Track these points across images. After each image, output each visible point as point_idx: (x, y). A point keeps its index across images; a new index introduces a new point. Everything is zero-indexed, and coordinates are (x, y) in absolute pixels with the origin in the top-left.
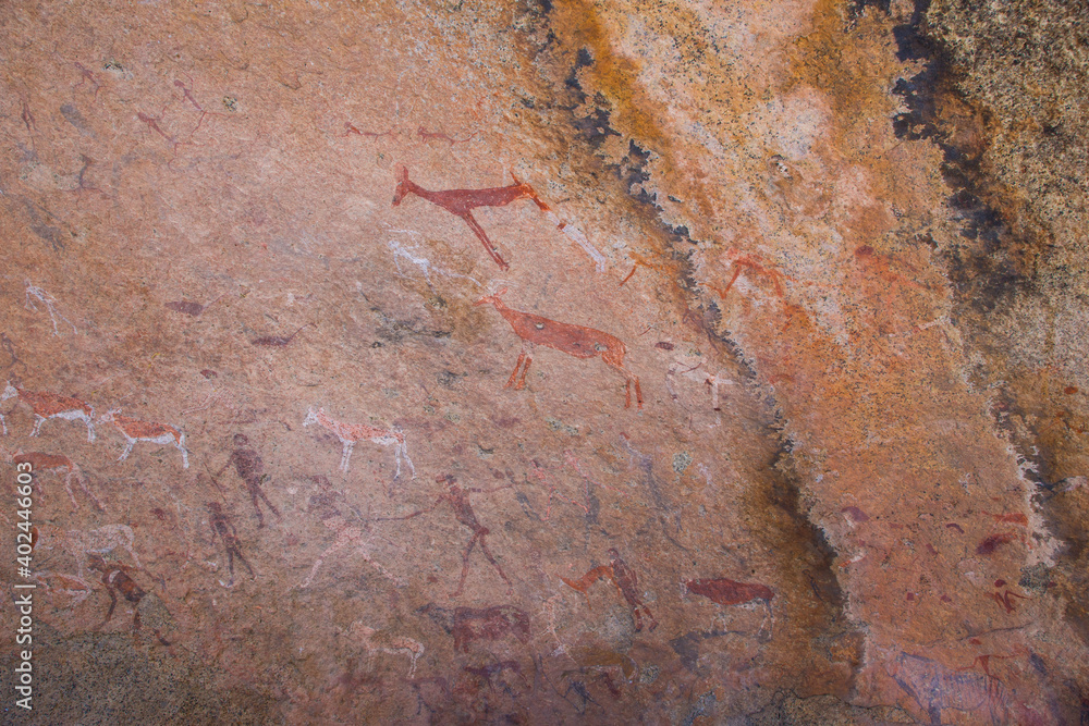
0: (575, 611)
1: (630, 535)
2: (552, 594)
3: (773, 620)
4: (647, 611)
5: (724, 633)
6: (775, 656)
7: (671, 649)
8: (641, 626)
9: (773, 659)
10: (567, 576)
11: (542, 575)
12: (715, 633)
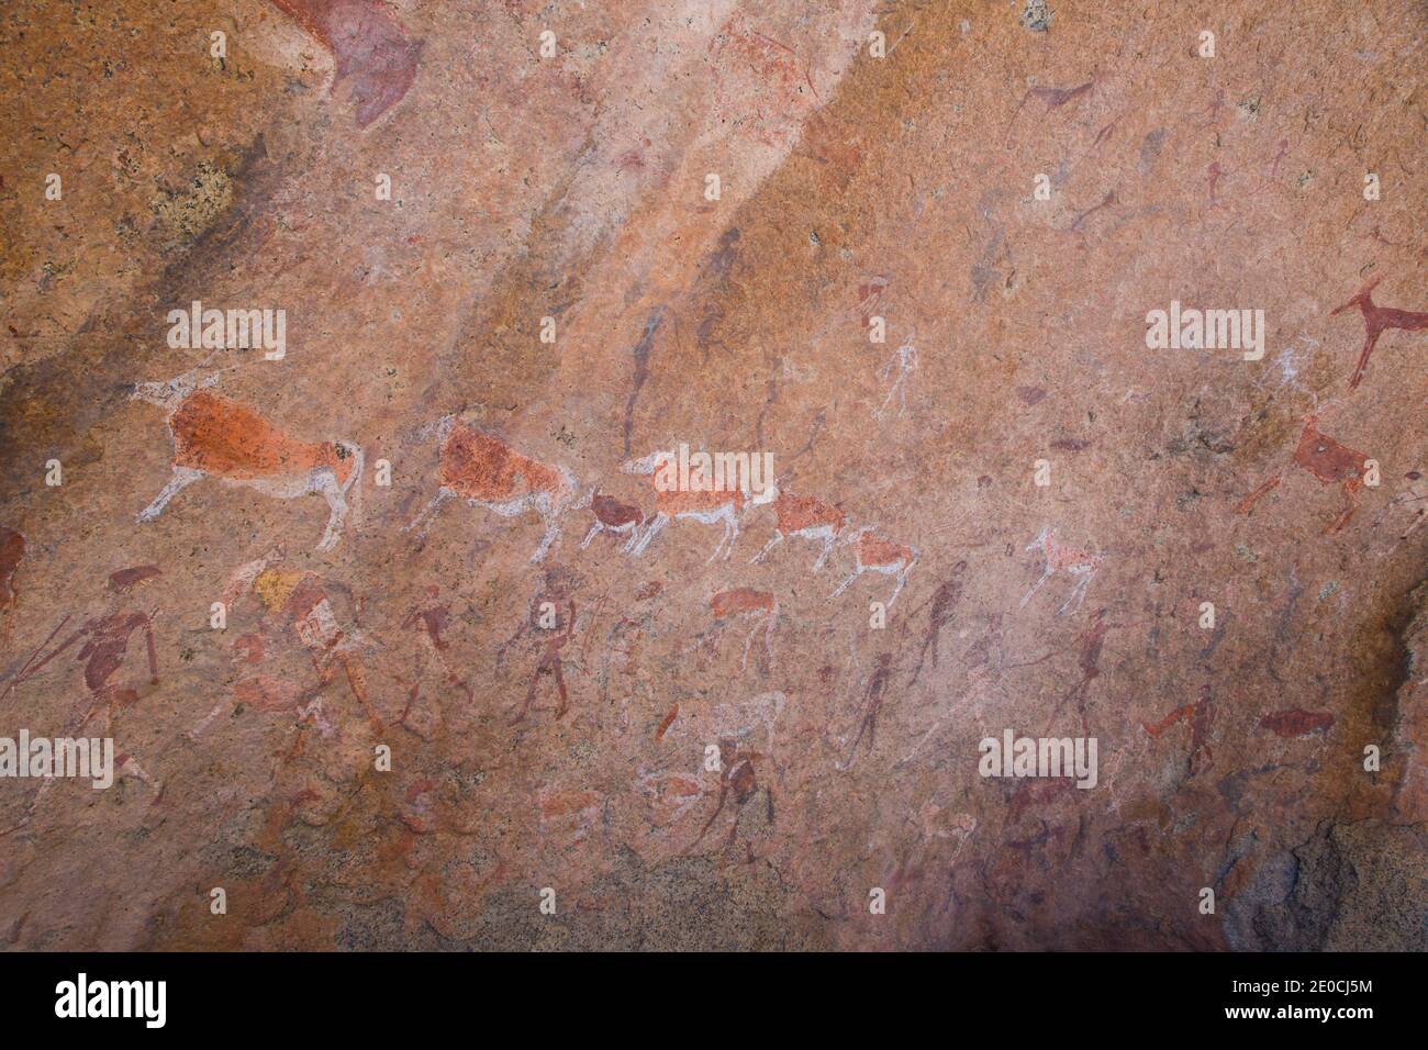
0: (1140, 759)
1: (1232, 669)
2: (1126, 742)
3: (1325, 749)
4: (1209, 753)
5: (1274, 768)
6: (1321, 785)
7: (1215, 791)
8: (1197, 769)
9: (1319, 789)
10: (1148, 719)
11: (1124, 722)
12: (1266, 769)
